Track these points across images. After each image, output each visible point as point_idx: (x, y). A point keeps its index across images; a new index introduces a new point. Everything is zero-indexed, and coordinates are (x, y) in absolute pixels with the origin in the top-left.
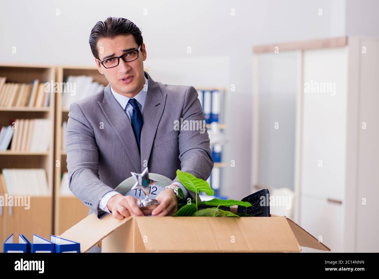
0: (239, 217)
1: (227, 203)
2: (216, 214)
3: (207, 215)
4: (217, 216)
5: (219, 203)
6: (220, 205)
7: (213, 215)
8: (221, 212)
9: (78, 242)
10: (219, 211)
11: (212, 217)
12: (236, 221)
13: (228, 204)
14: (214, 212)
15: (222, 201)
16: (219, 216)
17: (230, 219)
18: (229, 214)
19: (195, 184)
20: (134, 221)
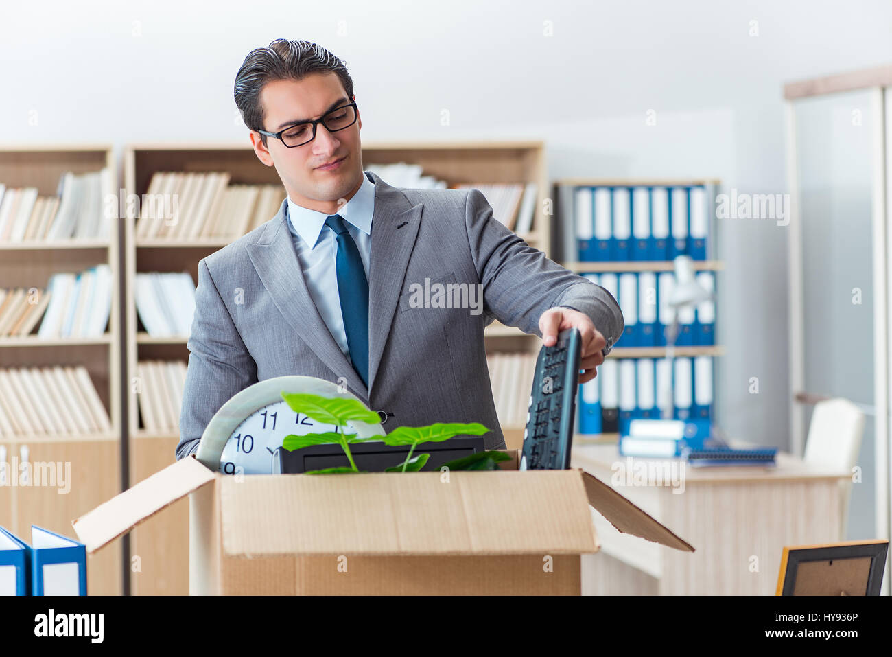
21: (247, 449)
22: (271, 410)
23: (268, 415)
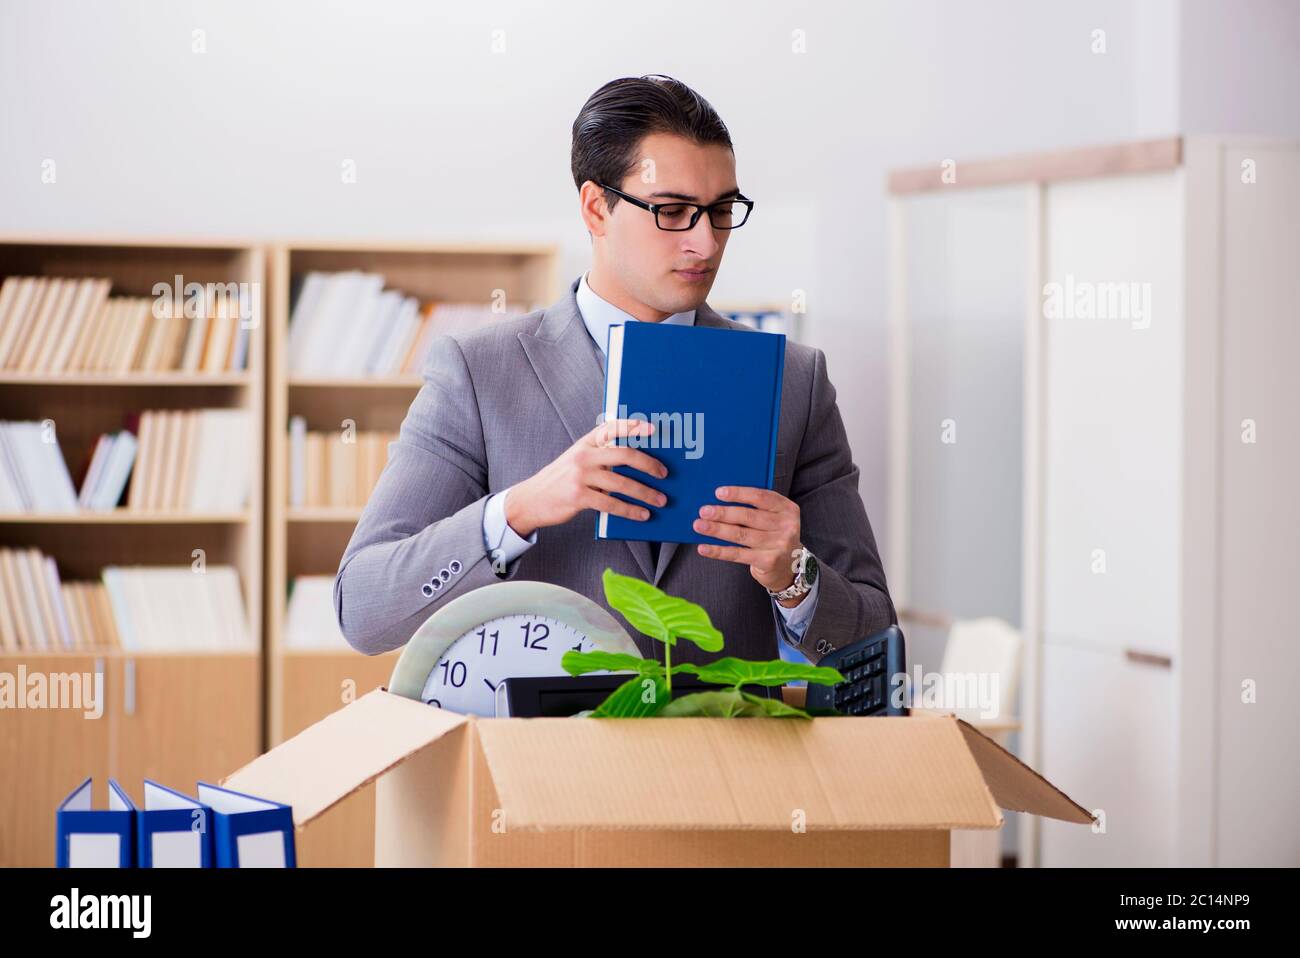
0: (809, 717)
1: (768, 673)
2: (734, 710)
3: (704, 711)
4: (737, 716)
5: (740, 674)
6: (744, 680)
7: (724, 713)
8: (751, 701)
9: (286, 802)
10: (745, 698)
11: (718, 719)
12: (795, 731)
13: (769, 677)
14: (726, 704)
15: (750, 668)
16: (744, 715)
17: (776, 724)
18: (776, 710)
19: (661, 613)
20: (470, 732)
21: (458, 681)
22: (490, 629)
23: (487, 635)
